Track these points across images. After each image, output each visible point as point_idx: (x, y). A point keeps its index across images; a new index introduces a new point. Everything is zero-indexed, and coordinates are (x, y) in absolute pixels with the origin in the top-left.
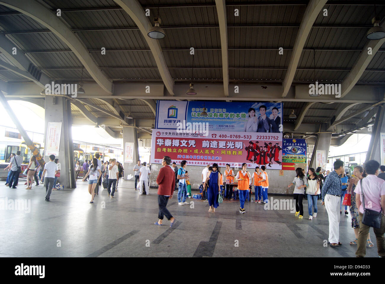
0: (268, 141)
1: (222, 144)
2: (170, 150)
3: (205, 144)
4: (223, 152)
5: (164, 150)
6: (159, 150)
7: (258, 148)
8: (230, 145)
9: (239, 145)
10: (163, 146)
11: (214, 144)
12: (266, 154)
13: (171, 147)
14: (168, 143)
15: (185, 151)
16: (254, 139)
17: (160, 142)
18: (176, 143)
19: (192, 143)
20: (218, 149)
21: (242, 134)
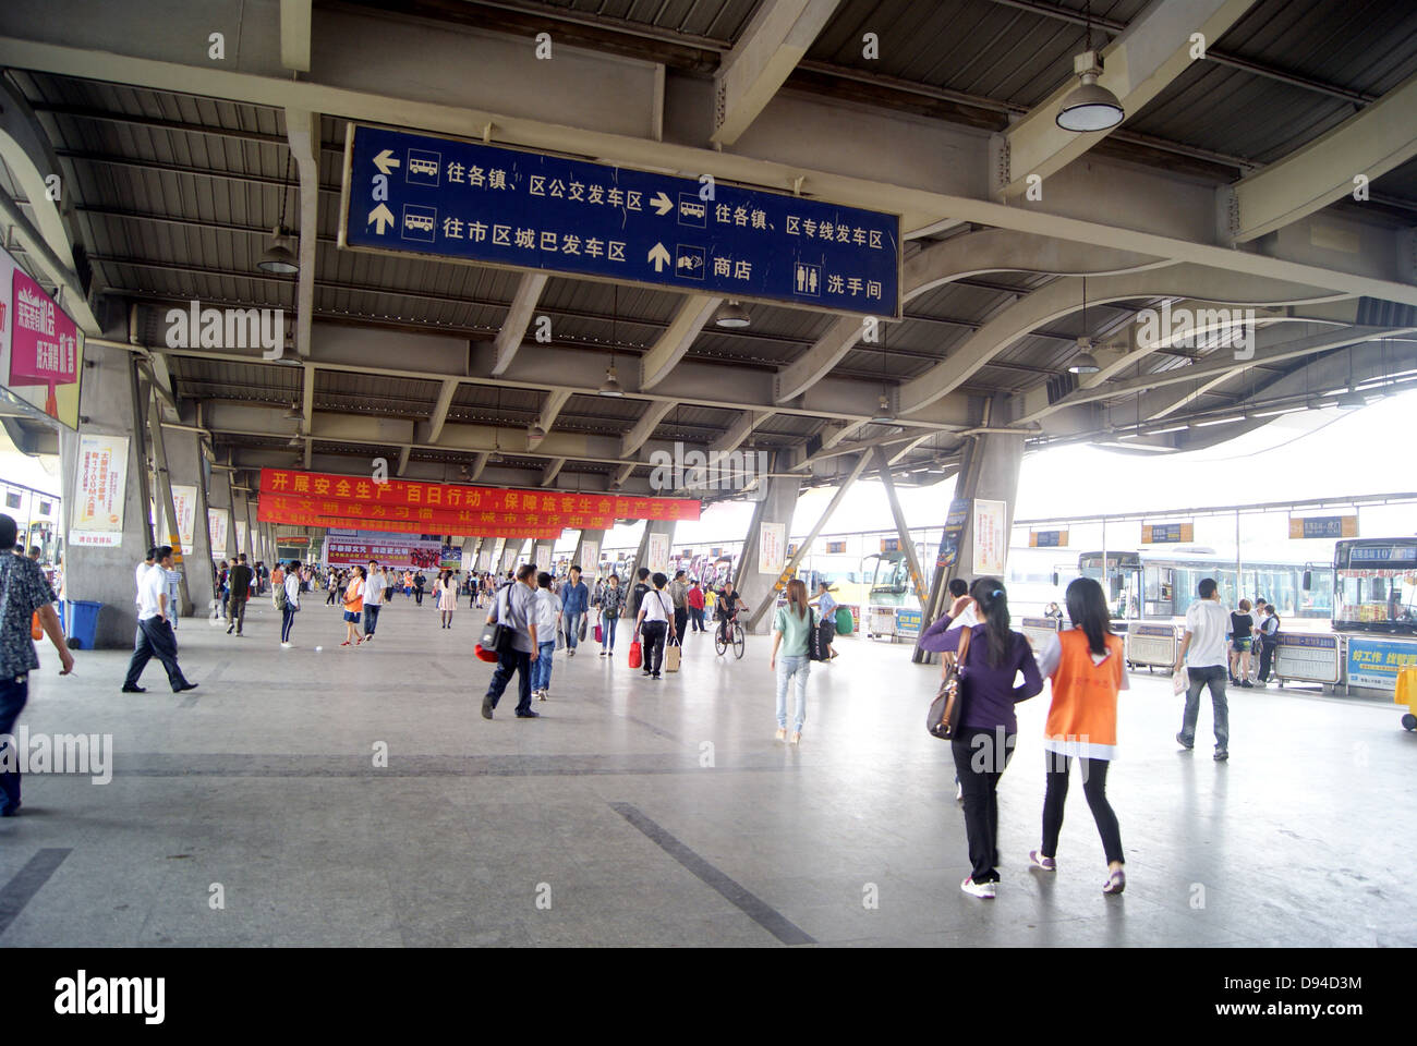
0: (430, 548)
1: (390, 551)
2: (342, 555)
3: (375, 550)
4: (391, 557)
5: (337, 555)
6: (332, 555)
7: (421, 554)
8: (397, 551)
9: (405, 551)
10: (336, 551)
11: (383, 551)
12: (427, 559)
13: (344, 552)
14: (340, 549)
15: (357, 556)
16: (418, 546)
17: (333, 548)
18: (348, 549)
19: (363, 549)
20: (387, 555)
21: (408, 542)
